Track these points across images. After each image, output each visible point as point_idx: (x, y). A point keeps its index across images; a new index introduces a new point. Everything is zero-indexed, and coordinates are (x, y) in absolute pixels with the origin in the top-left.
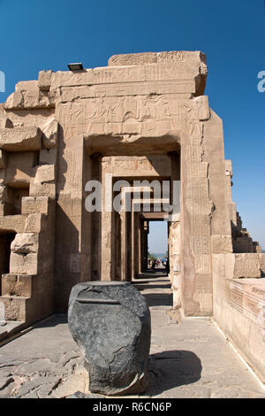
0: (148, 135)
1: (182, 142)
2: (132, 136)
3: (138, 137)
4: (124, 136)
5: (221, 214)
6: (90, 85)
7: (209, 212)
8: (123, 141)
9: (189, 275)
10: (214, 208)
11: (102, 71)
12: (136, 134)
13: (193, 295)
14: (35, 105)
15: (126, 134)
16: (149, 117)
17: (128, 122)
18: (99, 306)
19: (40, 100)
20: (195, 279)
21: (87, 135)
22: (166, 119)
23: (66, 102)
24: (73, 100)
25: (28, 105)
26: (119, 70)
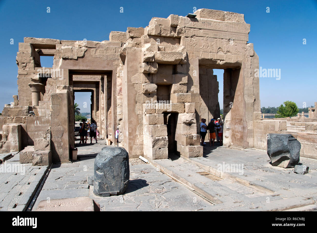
0: (229, 62)
1: (242, 67)
2: (222, 61)
3: (224, 62)
4: (218, 61)
5: (258, 102)
6: (200, 29)
7: (253, 101)
8: (217, 63)
9: (245, 130)
10: (255, 100)
11: (206, 21)
12: (223, 60)
13: (247, 139)
14: (168, 35)
15: (219, 60)
16: (229, 52)
17: (219, 54)
18: (293, 141)
19: (171, 32)
20: (247, 131)
21: (200, 58)
22: (236, 54)
23: (188, 37)
24: (192, 37)
25: (164, 35)
26: (215, 22)
